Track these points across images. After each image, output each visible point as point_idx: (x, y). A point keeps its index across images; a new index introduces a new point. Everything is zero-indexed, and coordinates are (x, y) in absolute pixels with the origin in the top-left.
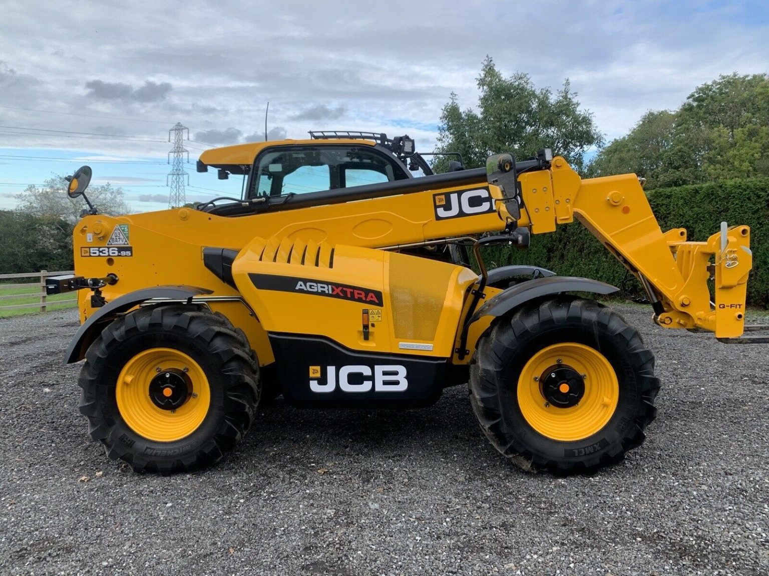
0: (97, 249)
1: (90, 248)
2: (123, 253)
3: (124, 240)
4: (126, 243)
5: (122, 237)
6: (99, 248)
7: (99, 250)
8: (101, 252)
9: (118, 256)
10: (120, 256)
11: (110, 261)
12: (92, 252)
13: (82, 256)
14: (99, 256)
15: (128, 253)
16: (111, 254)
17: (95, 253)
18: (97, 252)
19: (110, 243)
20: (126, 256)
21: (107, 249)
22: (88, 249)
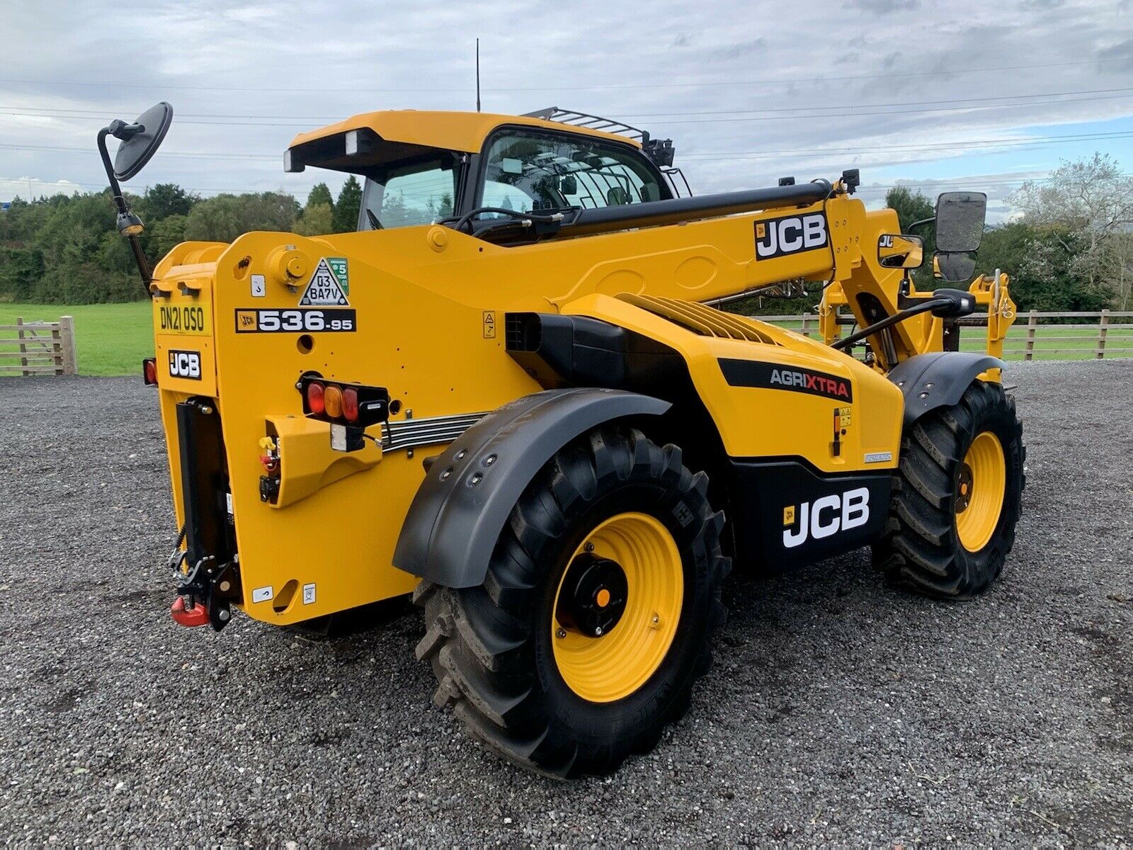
0: (277, 313)
1: (258, 311)
2: (336, 324)
3: (339, 295)
4: (342, 301)
5: (333, 286)
6: (281, 311)
7: (280, 317)
8: (287, 321)
9: (325, 330)
10: (330, 330)
11: (306, 343)
12: (263, 320)
13: (238, 331)
14: (281, 330)
15: (347, 324)
16: (309, 327)
17: (272, 324)
18: (277, 321)
19: (306, 301)
20: (341, 330)
21: (299, 314)
22: (253, 314)
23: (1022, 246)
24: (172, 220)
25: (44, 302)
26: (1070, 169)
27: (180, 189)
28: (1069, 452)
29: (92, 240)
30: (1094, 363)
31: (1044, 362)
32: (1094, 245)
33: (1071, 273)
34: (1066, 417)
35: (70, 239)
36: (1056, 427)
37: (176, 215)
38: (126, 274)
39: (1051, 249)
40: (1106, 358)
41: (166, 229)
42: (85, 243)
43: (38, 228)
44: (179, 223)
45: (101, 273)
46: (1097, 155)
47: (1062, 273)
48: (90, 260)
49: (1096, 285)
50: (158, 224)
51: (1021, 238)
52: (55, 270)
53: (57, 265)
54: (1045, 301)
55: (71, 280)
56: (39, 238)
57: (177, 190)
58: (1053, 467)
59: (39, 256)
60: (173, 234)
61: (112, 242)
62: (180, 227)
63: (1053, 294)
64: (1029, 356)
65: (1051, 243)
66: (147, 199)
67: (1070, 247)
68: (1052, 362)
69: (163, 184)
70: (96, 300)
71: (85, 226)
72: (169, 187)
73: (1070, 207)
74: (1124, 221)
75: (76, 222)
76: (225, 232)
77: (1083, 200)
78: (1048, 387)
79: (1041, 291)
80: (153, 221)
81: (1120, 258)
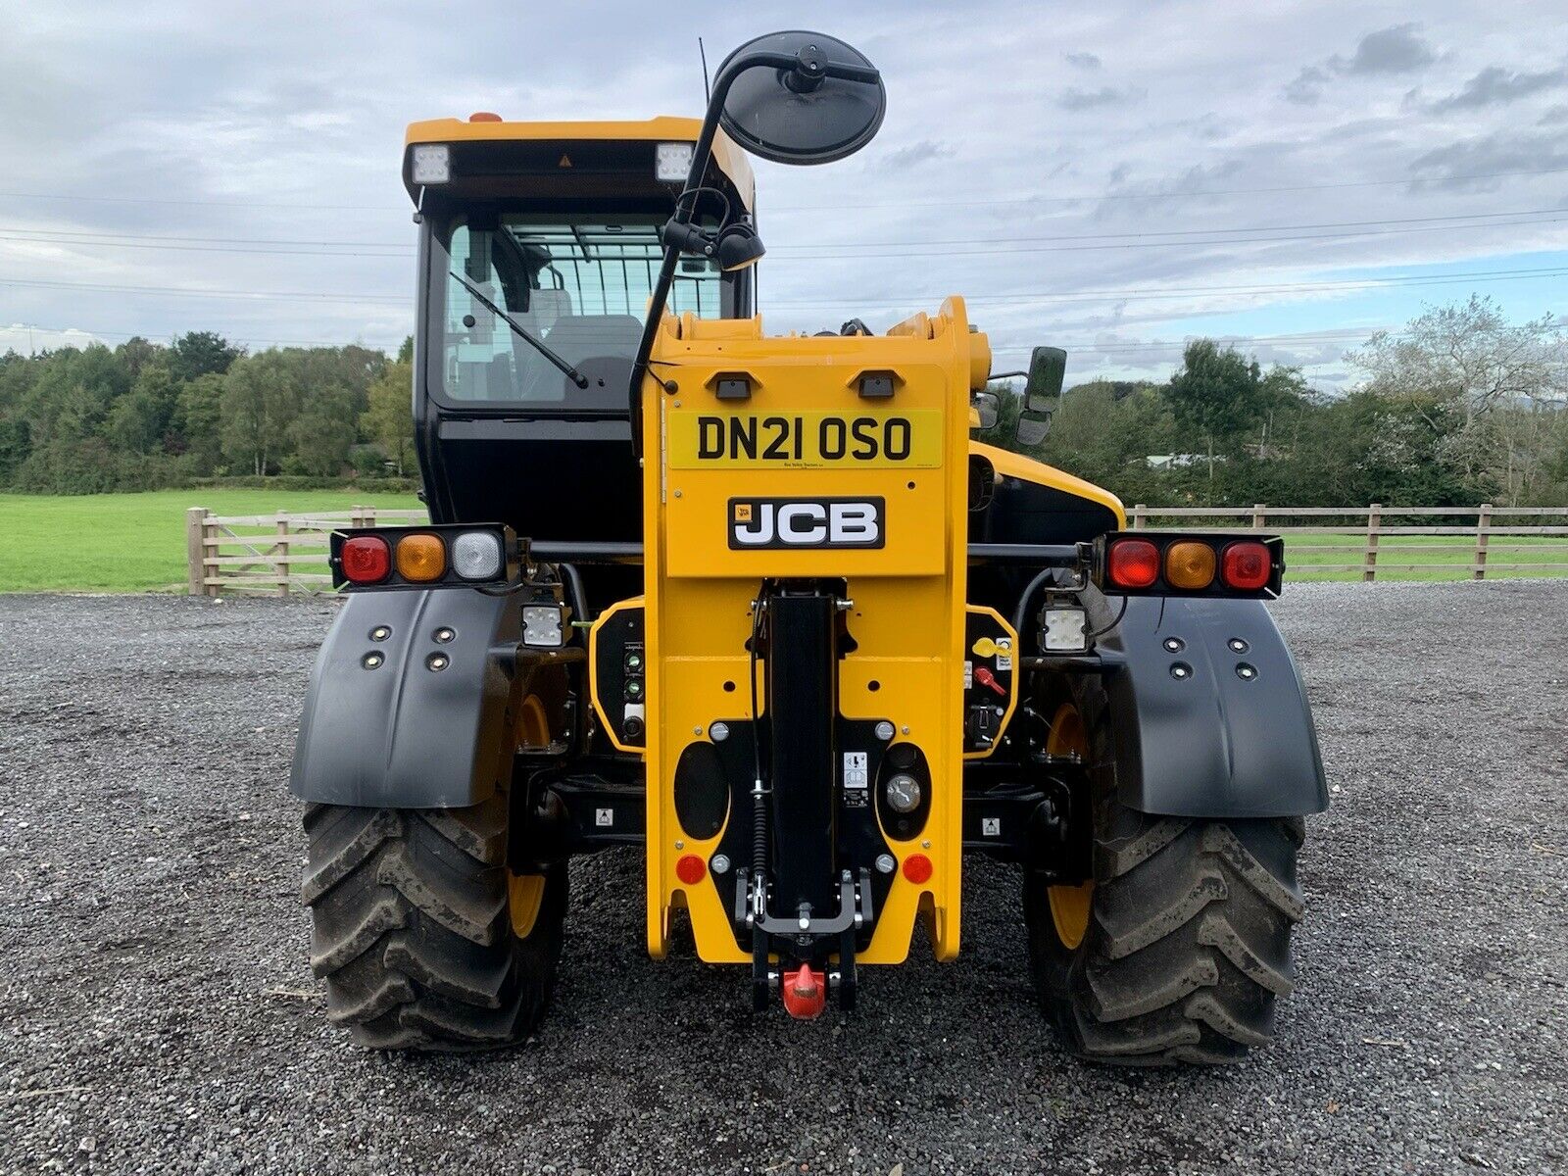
23: (1371, 422)
24: (206, 380)
25: (28, 490)
26: (1436, 316)
27: (220, 339)
28: (1421, 751)
29: (98, 407)
30: (1469, 587)
31: (1392, 584)
32: (1470, 422)
33: (1440, 460)
34: (1421, 679)
35: (67, 404)
36: (1399, 698)
37: (213, 374)
38: (141, 454)
39: (1412, 428)
40: (1490, 579)
41: (197, 392)
42: (87, 411)
43: (25, 390)
44: (216, 384)
45: (106, 452)
46: (1474, 297)
47: (1428, 459)
48: (93, 433)
49: (1475, 476)
50: (187, 386)
51: (1369, 411)
52: (45, 447)
53: (48, 441)
54: (1403, 498)
55: (66, 461)
56: (26, 404)
57: (216, 340)
58: (1389, 785)
59: (24, 429)
60: (207, 399)
61: (124, 410)
62: (217, 390)
63: (1415, 489)
64: (1370, 575)
65: (1411, 418)
66: (173, 351)
67: (1438, 424)
68: (1404, 584)
69: (197, 331)
70: (99, 489)
71: (88, 388)
72: (205, 337)
73: (1437, 369)
74: (1511, 389)
75: (76, 383)
76: (277, 397)
77: (1454, 360)
78: (1394, 625)
79: (1398, 483)
80: (181, 382)
81: (1508, 439)
